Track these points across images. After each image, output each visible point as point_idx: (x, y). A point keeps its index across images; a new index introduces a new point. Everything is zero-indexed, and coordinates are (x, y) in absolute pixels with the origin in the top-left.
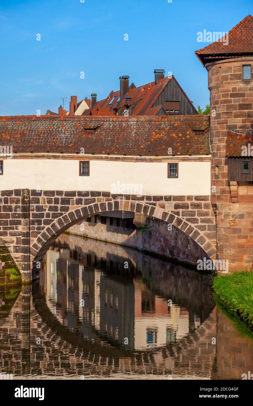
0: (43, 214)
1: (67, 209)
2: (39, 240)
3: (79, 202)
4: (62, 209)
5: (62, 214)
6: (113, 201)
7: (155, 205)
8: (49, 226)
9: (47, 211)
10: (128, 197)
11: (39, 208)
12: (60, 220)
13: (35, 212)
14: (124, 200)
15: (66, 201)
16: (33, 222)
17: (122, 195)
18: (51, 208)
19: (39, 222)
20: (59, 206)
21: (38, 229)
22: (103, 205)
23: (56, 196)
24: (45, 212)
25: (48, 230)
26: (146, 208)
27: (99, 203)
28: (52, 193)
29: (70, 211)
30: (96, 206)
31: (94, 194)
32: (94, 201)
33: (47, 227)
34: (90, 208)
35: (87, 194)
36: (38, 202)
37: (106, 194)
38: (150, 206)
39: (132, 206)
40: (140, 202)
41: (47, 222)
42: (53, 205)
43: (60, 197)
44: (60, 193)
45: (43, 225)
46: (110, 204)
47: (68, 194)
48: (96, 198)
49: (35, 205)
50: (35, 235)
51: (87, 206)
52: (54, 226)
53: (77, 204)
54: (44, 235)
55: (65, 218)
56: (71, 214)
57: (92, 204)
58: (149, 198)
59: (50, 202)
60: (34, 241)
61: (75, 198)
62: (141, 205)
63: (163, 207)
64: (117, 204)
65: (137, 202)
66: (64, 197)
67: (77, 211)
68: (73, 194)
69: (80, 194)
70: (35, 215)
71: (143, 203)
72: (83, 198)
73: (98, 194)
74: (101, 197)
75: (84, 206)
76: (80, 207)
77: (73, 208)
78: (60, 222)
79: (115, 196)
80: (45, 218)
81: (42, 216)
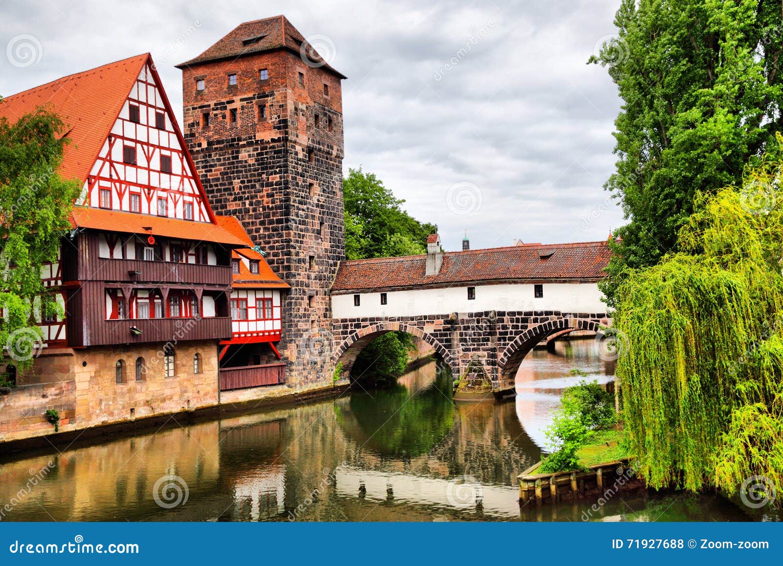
0: (507, 332)
1: (526, 327)
2: (505, 355)
3: (535, 321)
4: (522, 327)
5: (522, 332)
6: (563, 320)
7: (599, 321)
8: (513, 342)
9: (510, 329)
10: (575, 315)
11: (504, 327)
12: (521, 336)
13: (501, 330)
14: (573, 318)
15: (525, 320)
16: (499, 340)
17: (570, 314)
18: (514, 327)
19: (505, 339)
20: (520, 324)
21: (504, 345)
22: (555, 323)
23: (517, 316)
24: (509, 330)
25: (512, 345)
26: (591, 325)
27: (552, 322)
28: (513, 314)
29: (528, 329)
30: (549, 323)
31: (549, 313)
32: (547, 319)
33: (511, 343)
34: (545, 325)
35: (541, 314)
36: (503, 321)
37: (557, 314)
38: (595, 323)
39: (580, 323)
40: (586, 320)
41: (511, 339)
42: (515, 324)
43: (520, 317)
44: (520, 313)
45: (507, 342)
46: (561, 323)
47: (527, 314)
48: (549, 317)
49: (501, 324)
50: (501, 349)
51: (542, 324)
52: (516, 342)
53: (534, 322)
54: (509, 350)
55: (525, 335)
56: (530, 332)
57: (546, 322)
58: (593, 316)
59: (512, 321)
60: (501, 355)
61: (532, 317)
62: (587, 322)
63: (606, 323)
64: (566, 321)
65: (583, 320)
66: (523, 316)
67: (535, 329)
68: (530, 314)
69: (536, 313)
70: (501, 333)
71: (589, 320)
72: (539, 317)
73: (550, 313)
74: (554, 316)
75: (539, 324)
76: (537, 325)
77: (531, 326)
78: (521, 338)
79: (564, 315)
80: (509, 336)
81: (506, 333)
